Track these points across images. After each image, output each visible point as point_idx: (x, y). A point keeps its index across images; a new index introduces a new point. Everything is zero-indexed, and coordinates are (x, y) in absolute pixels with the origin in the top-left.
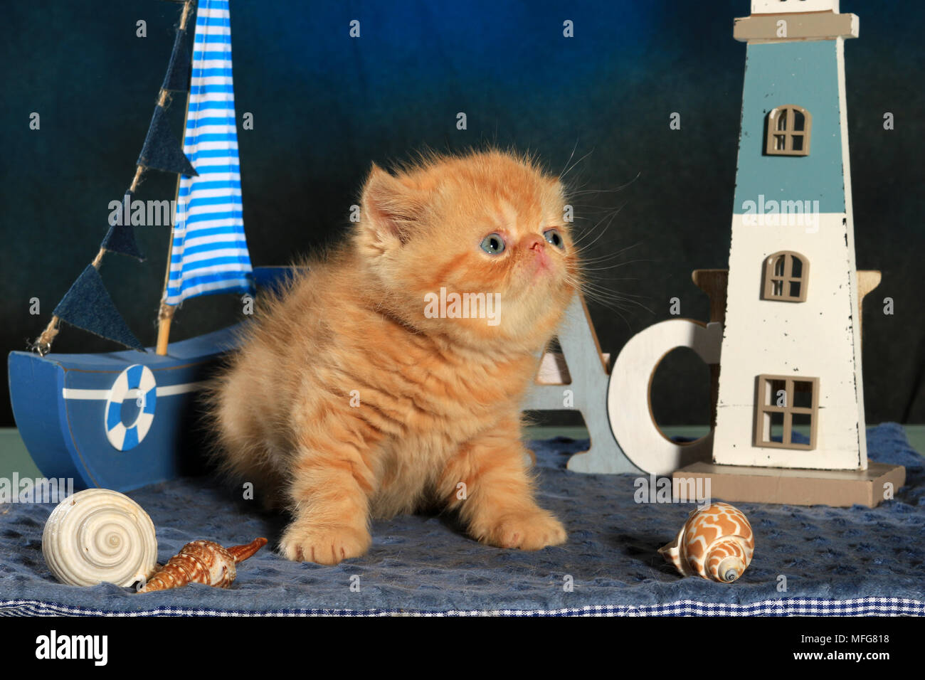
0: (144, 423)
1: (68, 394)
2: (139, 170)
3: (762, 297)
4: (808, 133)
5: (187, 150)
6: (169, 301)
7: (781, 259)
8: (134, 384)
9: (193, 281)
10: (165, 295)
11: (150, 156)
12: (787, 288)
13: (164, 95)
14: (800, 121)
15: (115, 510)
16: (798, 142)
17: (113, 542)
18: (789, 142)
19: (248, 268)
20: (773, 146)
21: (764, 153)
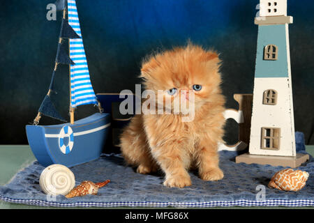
0: (71, 144)
1: (47, 136)
2: (56, 64)
3: (263, 103)
4: (277, 53)
5: (71, 57)
6: (73, 106)
7: (269, 92)
8: (66, 132)
9: (79, 100)
10: (71, 104)
11: (59, 59)
12: (271, 100)
13: (60, 39)
14: (274, 49)
15: (62, 171)
16: (274, 56)
17: (63, 181)
18: (271, 56)
19: (94, 95)
20: (266, 57)
21: (264, 59)
